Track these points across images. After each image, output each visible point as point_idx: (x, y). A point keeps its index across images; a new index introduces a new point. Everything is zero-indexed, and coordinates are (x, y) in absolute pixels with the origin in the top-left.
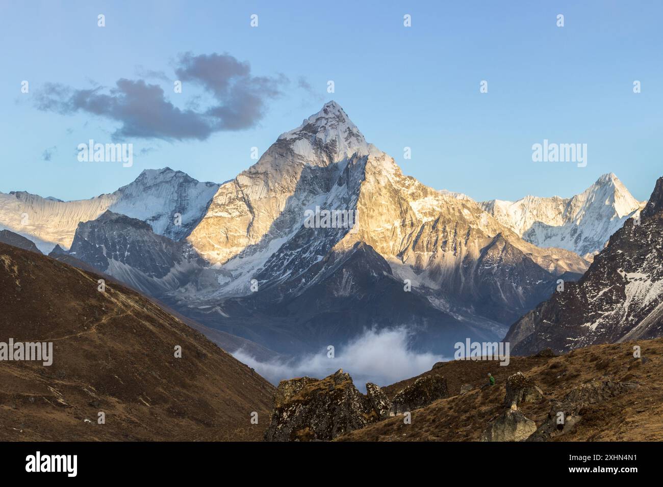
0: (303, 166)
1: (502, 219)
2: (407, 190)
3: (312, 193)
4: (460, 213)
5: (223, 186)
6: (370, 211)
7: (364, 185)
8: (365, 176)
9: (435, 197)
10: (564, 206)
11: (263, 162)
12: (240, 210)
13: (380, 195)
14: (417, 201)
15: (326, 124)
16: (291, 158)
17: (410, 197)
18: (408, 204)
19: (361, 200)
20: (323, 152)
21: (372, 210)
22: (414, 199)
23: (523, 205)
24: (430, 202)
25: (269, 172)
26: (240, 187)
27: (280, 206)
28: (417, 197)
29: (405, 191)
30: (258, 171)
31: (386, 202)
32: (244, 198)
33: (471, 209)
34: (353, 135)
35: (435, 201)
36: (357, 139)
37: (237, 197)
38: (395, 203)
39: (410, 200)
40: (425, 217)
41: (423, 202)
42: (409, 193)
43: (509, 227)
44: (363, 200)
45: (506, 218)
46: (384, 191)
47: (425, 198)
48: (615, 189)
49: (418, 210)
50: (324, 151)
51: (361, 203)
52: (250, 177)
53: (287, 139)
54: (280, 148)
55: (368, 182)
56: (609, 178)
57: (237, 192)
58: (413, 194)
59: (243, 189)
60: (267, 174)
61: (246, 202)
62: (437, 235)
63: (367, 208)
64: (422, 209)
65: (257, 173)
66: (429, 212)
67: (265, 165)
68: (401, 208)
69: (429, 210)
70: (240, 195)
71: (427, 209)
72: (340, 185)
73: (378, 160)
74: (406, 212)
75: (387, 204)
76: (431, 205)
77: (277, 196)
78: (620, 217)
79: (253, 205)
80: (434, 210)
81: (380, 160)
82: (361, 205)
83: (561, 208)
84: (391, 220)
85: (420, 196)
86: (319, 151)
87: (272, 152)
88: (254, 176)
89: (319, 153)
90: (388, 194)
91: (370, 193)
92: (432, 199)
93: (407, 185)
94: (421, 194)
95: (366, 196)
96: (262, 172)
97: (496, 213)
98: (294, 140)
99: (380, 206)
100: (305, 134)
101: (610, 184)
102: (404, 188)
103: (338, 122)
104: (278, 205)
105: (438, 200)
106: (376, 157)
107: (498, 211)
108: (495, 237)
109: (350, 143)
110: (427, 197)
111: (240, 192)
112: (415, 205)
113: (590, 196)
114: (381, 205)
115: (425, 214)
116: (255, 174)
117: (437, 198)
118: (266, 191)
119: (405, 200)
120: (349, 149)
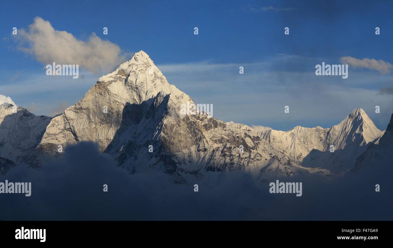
0: (117, 103)
1: (276, 145)
2: (201, 122)
3: (125, 124)
4: (244, 140)
5: (53, 119)
6: (171, 139)
7: (166, 118)
8: (167, 111)
9: (223, 128)
10: (324, 135)
11: (86, 100)
12: (67, 138)
13: (179, 126)
14: (209, 131)
15: (136, 69)
16: (108, 97)
17: (203, 128)
18: (202, 133)
19: (164, 130)
20: (133, 92)
21: (173, 138)
22: (206, 129)
23: (293, 134)
24: (219, 132)
25: (91, 108)
26: (68, 120)
27: (100, 135)
28: (209, 127)
29: (199, 123)
30: (81, 107)
31: (184, 132)
32: (71, 129)
33: (252, 137)
34: (158, 78)
35: (224, 131)
36: (161, 82)
37: (65, 127)
38: (191, 132)
39: (203, 130)
40: (215, 144)
41: (214, 131)
42: (203, 124)
43: (282, 151)
44: (165, 131)
45: (280, 144)
46: (182, 123)
47: (216, 128)
48: (363, 121)
49: (210, 138)
50: (135, 90)
51: (164, 132)
52: (76, 112)
53: (105, 82)
54: (100, 88)
55: (170, 116)
56: (359, 113)
57: (65, 123)
58: (205, 126)
59: (70, 121)
60: (89, 109)
61: (72, 132)
62: (225, 158)
63: (168, 136)
64: (213, 137)
65: (81, 109)
66: (219, 139)
67: (87, 102)
68: (196, 136)
69: (219, 138)
70: (68, 127)
71: (217, 137)
72: (147, 118)
73: (178, 98)
74: (200, 139)
75: (184, 133)
76: (220, 134)
77: (97, 127)
78: (367, 143)
79: (78, 134)
80: (222, 138)
81: (179, 98)
82: (165, 134)
83: (322, 136)
84: (188, 146)
85: (211, 127)
86: (131, 90)
87: (93, 91)
88: (78, 111)
89: (130, 93)
90: (186, 126)
91: (171, 124)
92: (221, 129)
93: (201, 118)
94: (213, 125)
95: (168, 127)
96: (85, 107)
97: (271, 140)
98: (110, 82)
99: (180, 136)
100: (120, 77)
101: (359, 117)
102: (198, 121)
103: (146, 67)
104: (98, 134)
105: (225, 130)
106: (176, 96)
107: (274, 139)
108: (271, 159)
109: (155, 84)
110: (217, 128)
111: (68, 124)
112: (207, 134)
113: (345, 127)
114: (180, 134)
115: (216, 142)
116: (79, 109)
117: (225, 129)
118: (88, 122)
119: (199, 130)
120: (154, 89)
